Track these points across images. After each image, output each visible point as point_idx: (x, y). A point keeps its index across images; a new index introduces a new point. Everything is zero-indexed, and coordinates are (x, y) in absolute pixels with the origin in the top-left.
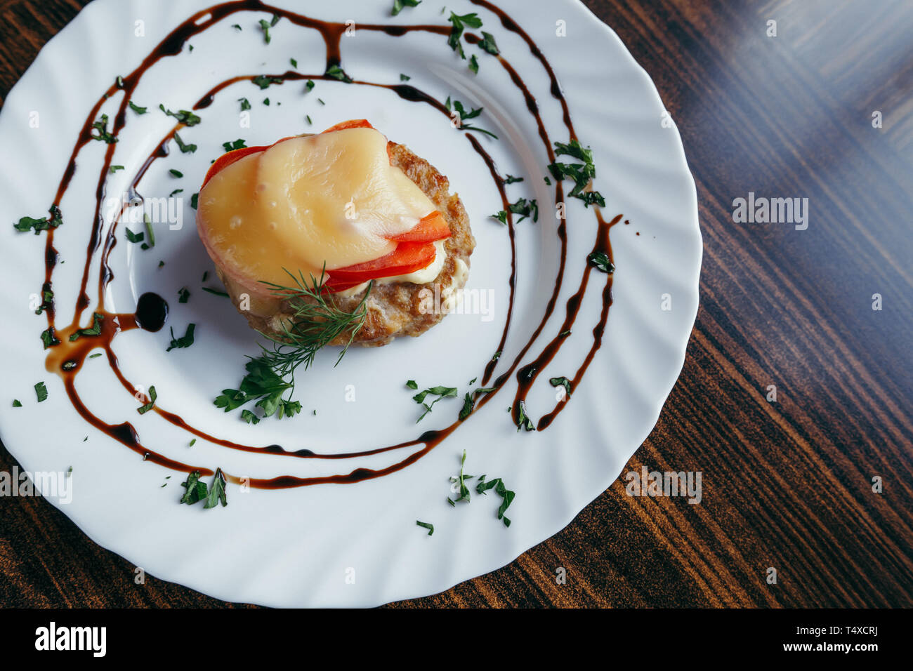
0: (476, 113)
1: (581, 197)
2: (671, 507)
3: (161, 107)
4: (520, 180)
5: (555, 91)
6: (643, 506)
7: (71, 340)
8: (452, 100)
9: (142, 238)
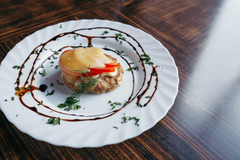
0: (122, 52)
1: (148, 63)
2: (183, 130)
3: (51, 49)
4: (133, 63)
5: (140, 46)
6: (175, 130)
7: (22, 90)
8: (117, 50)
9: (43, 74)
